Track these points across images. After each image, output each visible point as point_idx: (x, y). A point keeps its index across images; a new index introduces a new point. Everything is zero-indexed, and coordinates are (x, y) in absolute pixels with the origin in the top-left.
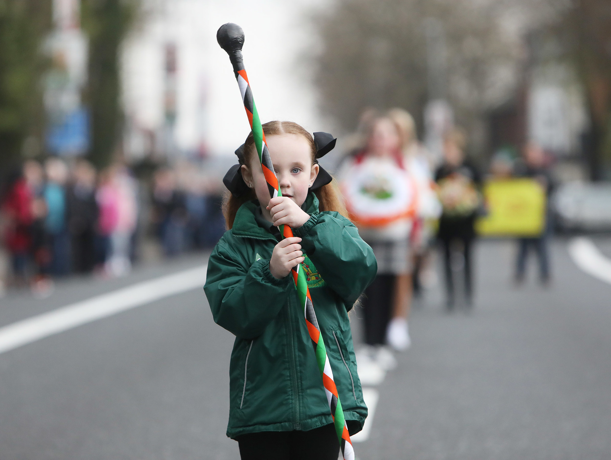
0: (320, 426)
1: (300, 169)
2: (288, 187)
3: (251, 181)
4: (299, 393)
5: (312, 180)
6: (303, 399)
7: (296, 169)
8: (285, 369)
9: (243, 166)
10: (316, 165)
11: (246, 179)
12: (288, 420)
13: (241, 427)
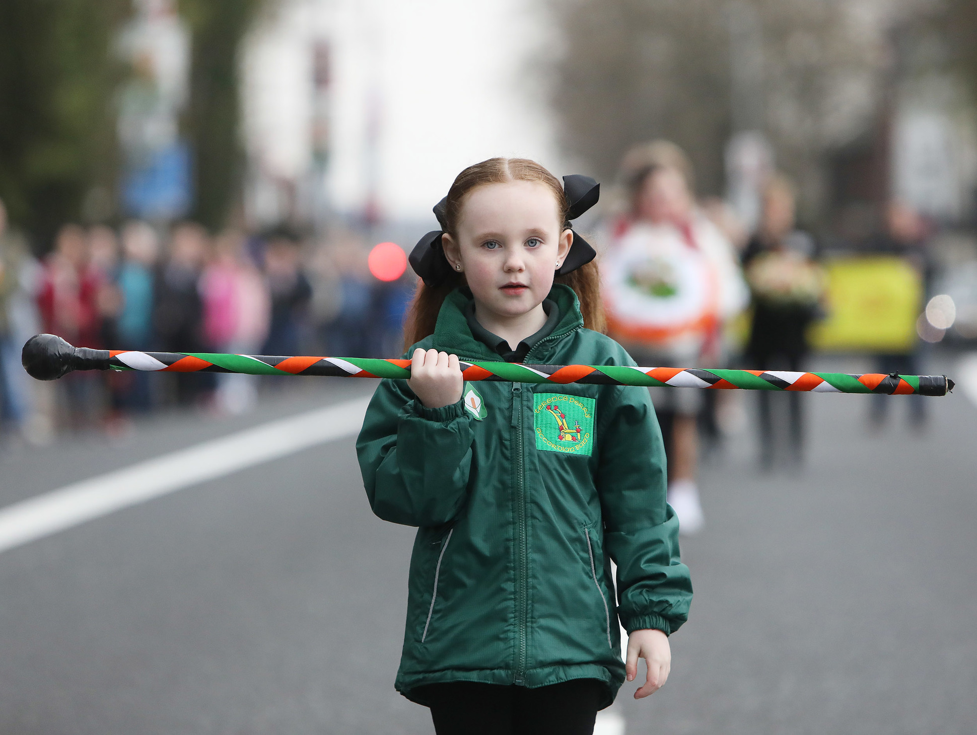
0: (554, 683)
1: (540, 239)
2: (520, 270)
3: (459, 260)
4: (527, 622)
5: (562, 256)
6: (532, 632)
7: (533, 240)
8: (509, 580)
9: (446, 235)
10: (569, 231)
11: (450, 256)
12: (507, 667)
13: (420, 673)
